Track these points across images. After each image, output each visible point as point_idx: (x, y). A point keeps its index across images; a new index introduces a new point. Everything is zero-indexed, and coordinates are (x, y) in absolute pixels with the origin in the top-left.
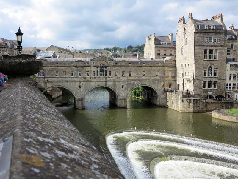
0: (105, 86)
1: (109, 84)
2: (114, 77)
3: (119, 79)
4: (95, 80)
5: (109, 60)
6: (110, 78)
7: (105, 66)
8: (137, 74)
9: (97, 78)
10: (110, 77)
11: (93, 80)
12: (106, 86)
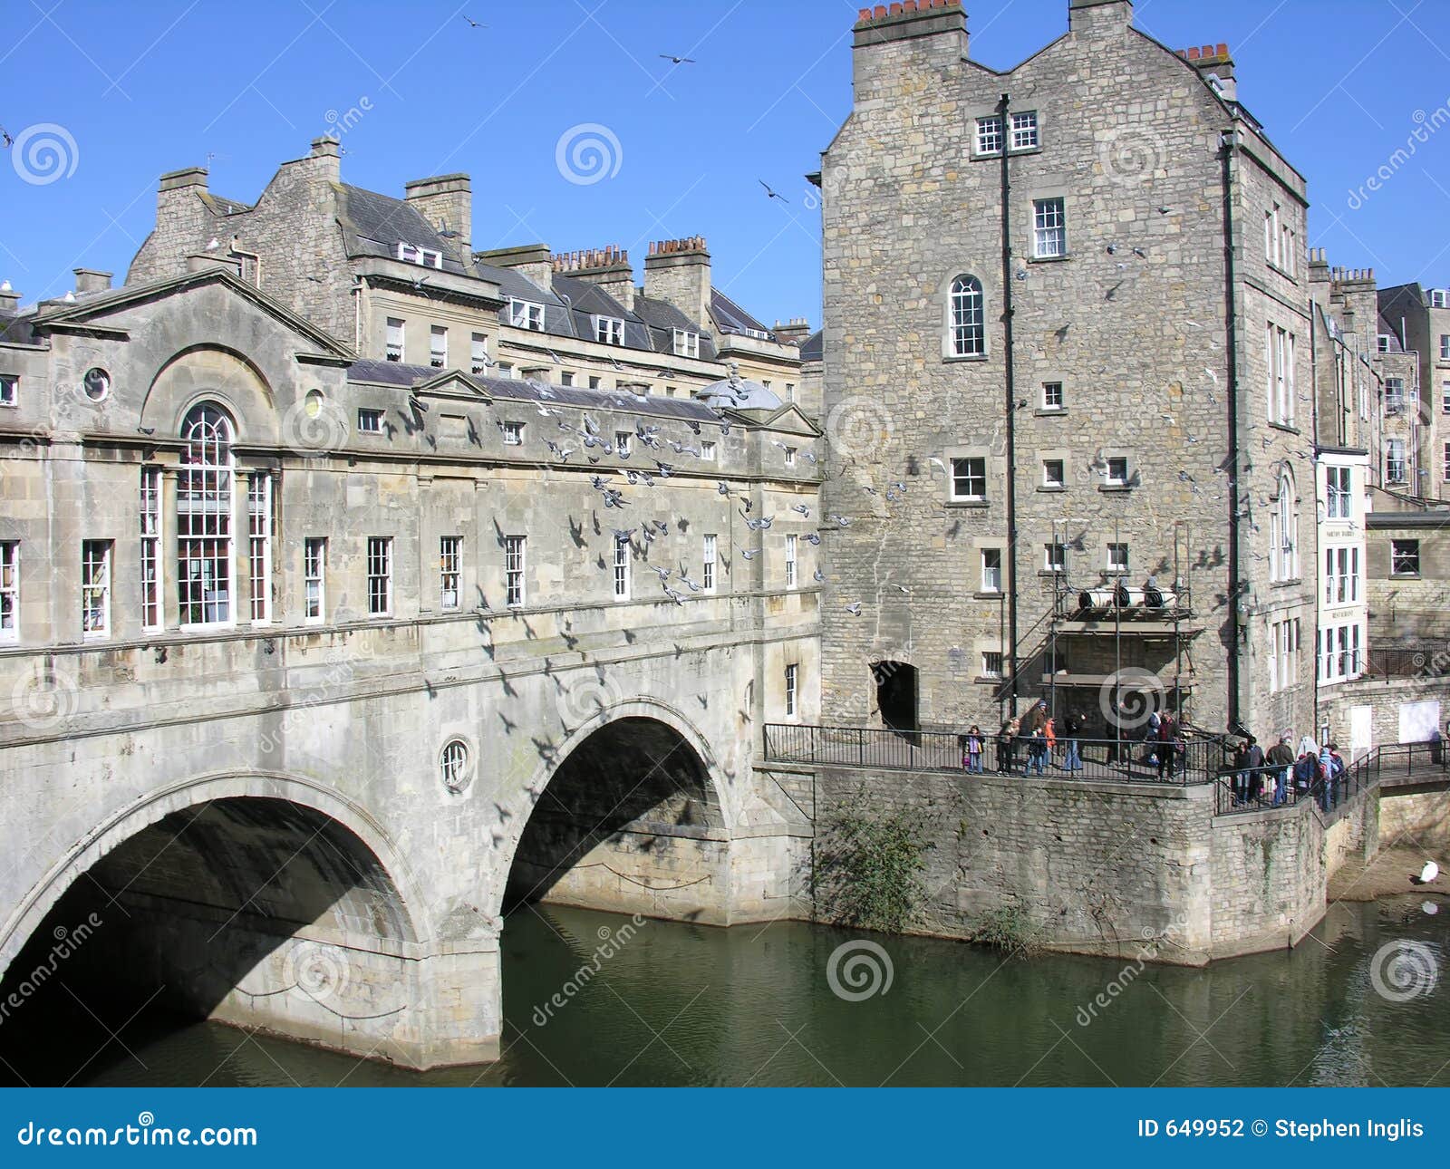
0: (257, 789)
1: (312, 745)
2: (362, 626)
3: (412, 659)
4: (129, 699)
5: (310, 349)
6: (315, 654)
7: (242, 453)
8: (568, 570)
9: (143, 661)
10: (313, 635)
11: (96, 703)
12: (276, 792)
